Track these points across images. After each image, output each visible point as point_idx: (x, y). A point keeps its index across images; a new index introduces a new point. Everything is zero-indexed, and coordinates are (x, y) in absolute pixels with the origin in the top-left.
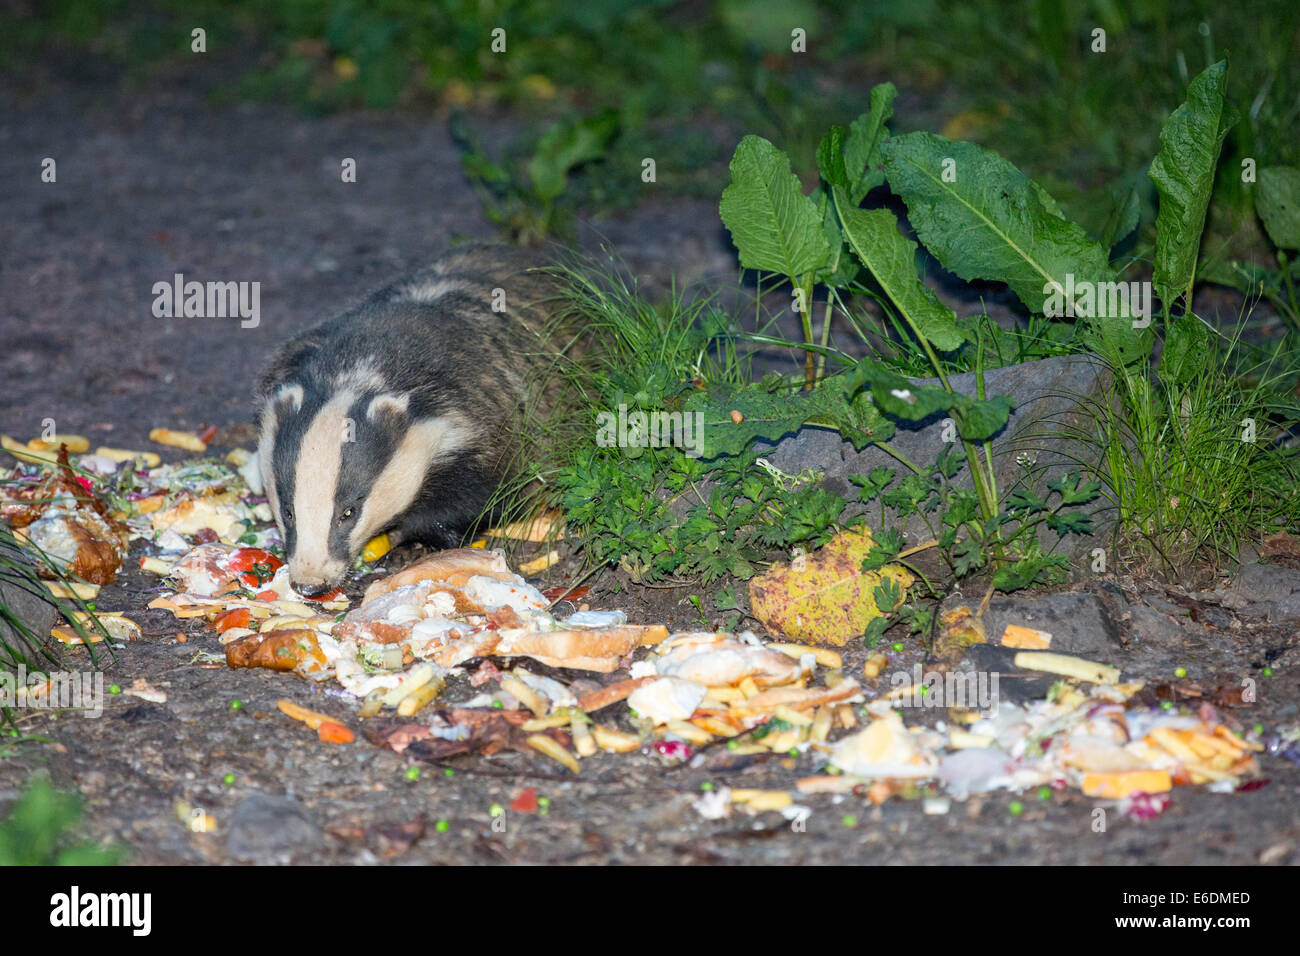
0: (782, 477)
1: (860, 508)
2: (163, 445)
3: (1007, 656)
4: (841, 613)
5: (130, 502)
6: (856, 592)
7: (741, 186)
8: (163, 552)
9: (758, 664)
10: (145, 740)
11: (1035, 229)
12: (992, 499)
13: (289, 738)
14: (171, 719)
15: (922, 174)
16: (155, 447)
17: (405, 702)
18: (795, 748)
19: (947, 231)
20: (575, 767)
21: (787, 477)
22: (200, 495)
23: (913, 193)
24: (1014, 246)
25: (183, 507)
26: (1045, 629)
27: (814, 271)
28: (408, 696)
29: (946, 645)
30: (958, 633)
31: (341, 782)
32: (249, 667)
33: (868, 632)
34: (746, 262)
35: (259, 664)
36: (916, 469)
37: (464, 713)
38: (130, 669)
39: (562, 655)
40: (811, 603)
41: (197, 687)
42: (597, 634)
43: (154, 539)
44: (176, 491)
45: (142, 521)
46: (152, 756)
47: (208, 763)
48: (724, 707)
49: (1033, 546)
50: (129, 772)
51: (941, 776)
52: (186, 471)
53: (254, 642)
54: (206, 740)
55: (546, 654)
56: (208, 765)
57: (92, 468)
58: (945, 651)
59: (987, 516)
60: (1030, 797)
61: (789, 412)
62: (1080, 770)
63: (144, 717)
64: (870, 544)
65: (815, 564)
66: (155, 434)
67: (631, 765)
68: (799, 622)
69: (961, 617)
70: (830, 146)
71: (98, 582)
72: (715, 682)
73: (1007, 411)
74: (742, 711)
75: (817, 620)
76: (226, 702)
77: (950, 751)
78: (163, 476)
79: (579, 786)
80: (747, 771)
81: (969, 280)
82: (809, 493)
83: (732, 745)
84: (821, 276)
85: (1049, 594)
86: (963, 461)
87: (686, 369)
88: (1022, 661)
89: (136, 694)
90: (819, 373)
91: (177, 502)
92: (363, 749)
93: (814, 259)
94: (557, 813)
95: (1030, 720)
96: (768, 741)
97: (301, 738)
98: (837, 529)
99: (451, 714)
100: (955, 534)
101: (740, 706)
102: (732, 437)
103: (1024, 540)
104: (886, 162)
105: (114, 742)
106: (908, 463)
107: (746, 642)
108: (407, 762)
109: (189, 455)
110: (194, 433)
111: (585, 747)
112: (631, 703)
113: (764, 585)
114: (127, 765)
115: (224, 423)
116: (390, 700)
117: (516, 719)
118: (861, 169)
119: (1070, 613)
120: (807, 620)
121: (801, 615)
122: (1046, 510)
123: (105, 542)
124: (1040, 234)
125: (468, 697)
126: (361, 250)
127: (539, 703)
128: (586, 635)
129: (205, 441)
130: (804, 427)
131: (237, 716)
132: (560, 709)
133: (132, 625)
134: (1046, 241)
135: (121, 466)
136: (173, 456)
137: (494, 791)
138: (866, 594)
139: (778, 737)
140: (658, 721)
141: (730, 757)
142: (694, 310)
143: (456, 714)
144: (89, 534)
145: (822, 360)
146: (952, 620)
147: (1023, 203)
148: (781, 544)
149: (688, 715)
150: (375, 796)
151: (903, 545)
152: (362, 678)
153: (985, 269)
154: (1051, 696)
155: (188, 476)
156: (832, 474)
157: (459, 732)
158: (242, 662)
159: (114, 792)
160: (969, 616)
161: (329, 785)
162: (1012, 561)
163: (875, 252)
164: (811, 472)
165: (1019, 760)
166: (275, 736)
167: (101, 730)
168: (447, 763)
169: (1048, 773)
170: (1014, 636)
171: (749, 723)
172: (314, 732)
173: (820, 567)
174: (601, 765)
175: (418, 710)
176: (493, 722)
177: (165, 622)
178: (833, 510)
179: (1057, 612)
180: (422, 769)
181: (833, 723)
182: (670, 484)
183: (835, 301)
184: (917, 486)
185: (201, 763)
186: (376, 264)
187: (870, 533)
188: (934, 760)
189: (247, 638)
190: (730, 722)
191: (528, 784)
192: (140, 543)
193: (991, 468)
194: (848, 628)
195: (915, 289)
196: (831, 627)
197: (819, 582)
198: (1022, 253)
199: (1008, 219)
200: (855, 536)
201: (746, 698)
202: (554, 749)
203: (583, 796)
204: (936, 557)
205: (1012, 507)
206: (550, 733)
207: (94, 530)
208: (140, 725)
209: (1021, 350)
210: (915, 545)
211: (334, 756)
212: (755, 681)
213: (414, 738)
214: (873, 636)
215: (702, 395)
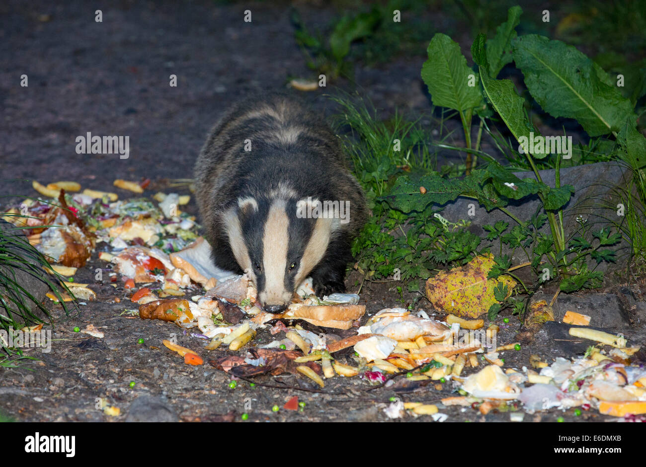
0: (447, 223)
1: (489, 243)
2: (120, 189)
3: (565, 329)
4: (476, 300)
5: (98, 221)
6: (485, 289)
7: (433, 61)
8: (114, 249)
9: (427, 329)
10: (89, 360)
11: (594, 90)
12: (561, 240)
13: (168, 361)
14: (105, 348)
15: (533, 58)
16: (116, 190)
17: (233, 343)
18: (443, 378)
19: (546, 89)
20: (322, 384)
21: (450, 224)
22: (136, 219)
23: (528, 67)
24: (582, 99)
25: (126, 226)
26: (587, 314)
27: (473, 109)
28: (235, 340)
29: (531, 322)
30: (539, 315)
31: (193, 388)
32: (151, 319)
33: (490, 311)
34: (436, 103)
35: (157, 317)
36: (520, 222)
37: (264, 351)
38: (87, 317)
39: (321, 318)
40: (460, 294)
41: (121, 330)
42: (341, 308)
43: (110, 242)
44: (123, 216)
45: (104, 232)
46: (92, 369)
47: (122, 374)
48: (406, 353)
49: (583, 267)
50: (78, 379)
51: (521, 400)
52: (129, 205)
53: (154, 305)
54: (123, 361)
55: (312, 318)
56: (122, 376)
57: (79, 201)
58: (531, 325)
59: (558, 250)
60: (569, 414)
61: (452, 188)
62: (598, 400)
63: (90, 346)
64: (493, 263)
65: (463, 273)
66: (117, 182)
67: (352, 384)
68: (453, 304)
69: (541, 305)
70: (478, 43)
71: (76, 267)
72: (402, 338)
73: (570, 194)
74: (416, 356)
75: (463, 303)
76: (136, 339)
77: (528, 385)
78: (118, 207)
79: (322, 396)
80: (415, 391)
81: (556, 117)
82: (461, 232)
83: (409, 375)
84: (476, 111)
85: (592, 293)
86: (546, 220)
87: (400, 160)
88: (573, 332)
89: (87, 332)
90: (474, 164)
91: (123, 222)
92: (208, 370)
93: (473, 102)
94: (309, 411)
95: (573, 368)
96: (429, 373)
97: (174, 361)
98: (476, 254)
99: (256, 352)
100: (540, 259)
101: (415, 352)
102: (419, 201)
103: (579, 264)
104: (514, 50)
105: (72, 361)
106: (516, 219)
107: (421, 316)
108: (230, 378)
109: (134, 195)
110: (137, 183)
111: (328, 373)
112: (355, 349)
113: (434, 283)
114: (78, 374)
115: (154, 178)
116: (226, 341)
117: (292, 356)
118: (501, 53)
119: (602, 306)
120: (457, 303)
121: (454, 301)
122: (591, 248)
123: (81, 245)
124: (596, 92)
125: (268, 342)
126: (240, 81)
127: (305, 347)
128: (335, 308)
129: (143, 187)
130: (459, 197)
131: (141, 347)
132: (316, 351)
133: (91, 292)
134: (600, 97)
135: (95, 201)
136: (125, 196)
137: (276, 396)
138: (490, 290)
139: (434, 371)
140: (369, 360)
141: (407, 382)
142: (407, 128)
143: (259, 352)
144: (74, 240)
145: (475, 158)
146: (536, 307)
147: (588, 76)
148: (444, 262)
149: (386, 357)
150: (210, 397)
151: (511, 265)
152: (212, 327)
153: (565, 111)
154: (587, 354)
155: (130, 208)
156: (475, 223)
157: (260, 362)
158: (148, 316)
159: (68, 390)
160: (546, 306)
161: (186, 390)
162: (571, 275)
163: (501, 103)
164: (464, 221)
165: (565, 391)
166: (160, 360)
167: (66, 353)
168: (252, 379)
169: (580, 400)
170: (570, 317)
171: (419, 363)
172: (183, 358)
173: (466, 275)
174: (337, 383)
175: (240, 347)
176: (279, 357)
177: (109, 292)
178: (473, 244)
179: (595, 305)
180: (238, 383)
181: (466, 364)
182: (387, 225)
183: (484, 126)
184: (521, 232)
185: (118, 374)
186: (246, 89)
187: (493, 257)
188: (518, 390)
189: (151, 302)
190: (409, 361)
191: (295, 393)
192: (103, 244)
193: (561, 223)
194: (480, 308)
195: (523, 124)
196: (470, 308)
197: (464, 283)
198: (587, 104)
199: (579, 84)
200: (485, 259)
201: (419, 348)
202: (311, 374)
203: (324, 401)
204: (530, 271)
205: (572, 246)
206: (310, 365)
207: (76, 237)
208: (87, 351)
209: (583, 157)
210: (519, 264)
211: (191, 373)
212: (424, 339)
213: (236, 364)
214: (493, 314)
215: (405, 177)
